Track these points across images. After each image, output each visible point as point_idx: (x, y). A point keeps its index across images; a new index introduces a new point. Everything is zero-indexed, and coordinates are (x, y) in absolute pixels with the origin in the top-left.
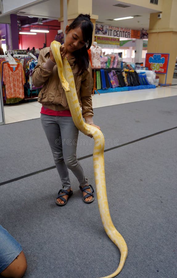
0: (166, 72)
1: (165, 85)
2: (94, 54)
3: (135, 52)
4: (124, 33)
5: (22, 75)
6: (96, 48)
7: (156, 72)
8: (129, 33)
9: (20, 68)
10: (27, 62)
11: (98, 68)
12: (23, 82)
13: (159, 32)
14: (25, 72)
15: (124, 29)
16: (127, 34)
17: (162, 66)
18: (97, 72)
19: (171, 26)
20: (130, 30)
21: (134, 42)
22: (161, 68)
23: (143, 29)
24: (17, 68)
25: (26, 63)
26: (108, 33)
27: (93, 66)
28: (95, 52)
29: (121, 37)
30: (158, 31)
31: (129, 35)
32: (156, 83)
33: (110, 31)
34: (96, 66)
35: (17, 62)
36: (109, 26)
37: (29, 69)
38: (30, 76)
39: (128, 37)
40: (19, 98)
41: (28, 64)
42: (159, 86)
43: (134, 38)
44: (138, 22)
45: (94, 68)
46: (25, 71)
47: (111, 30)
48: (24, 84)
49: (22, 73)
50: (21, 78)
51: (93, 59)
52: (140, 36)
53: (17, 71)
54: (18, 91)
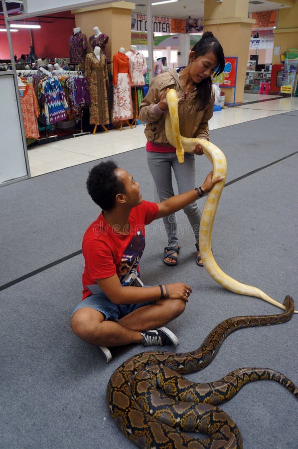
0: (233, 85)
1: (234, 105)
2: (133, 65)
3: (179, 54)
4: (161, 24)
5: (34, 103)
6: (135, 55)
7: (220, 86)
8: (168, 25)
9: (30, 92)
10: (39, 82)
11: (141, 85)
12: (37, 113)
13: (220, 24)
14: (37, 98)
15: (160, 18)
16: (165, 26)
17: (228, 76)
18: (138, 91)
19: (237, 15)
20: (170, 20)
21: (175, 38)
22: (226, 79)
23: (189, 17)
24: (25, 92)
25: (38, 84)
26: (136, 26)
27: (133, 83)
28: (135, 61)
29: (157, 31)
30: (219, 22)
31: (168, 27)
32: (221, 102)
33: (139, 22)
34: (137, 83)
35: (24, 82)
36: (137, 15)
37: (43, 92)
38: (45, 104)
39: (166, 32)
40: (32, 139)
41: (41, 85)
42: (225, 107)
43: (175, 32)
44: (185, 7)
45: (134, 86)
46: (37, 96)
47: (141, 21)
48: (38, 116)
49: (33, 100)
50: (33, 107)
51: (133, 72)
52: (185, 28)
53: (27, 97)
54: (30, 128)
